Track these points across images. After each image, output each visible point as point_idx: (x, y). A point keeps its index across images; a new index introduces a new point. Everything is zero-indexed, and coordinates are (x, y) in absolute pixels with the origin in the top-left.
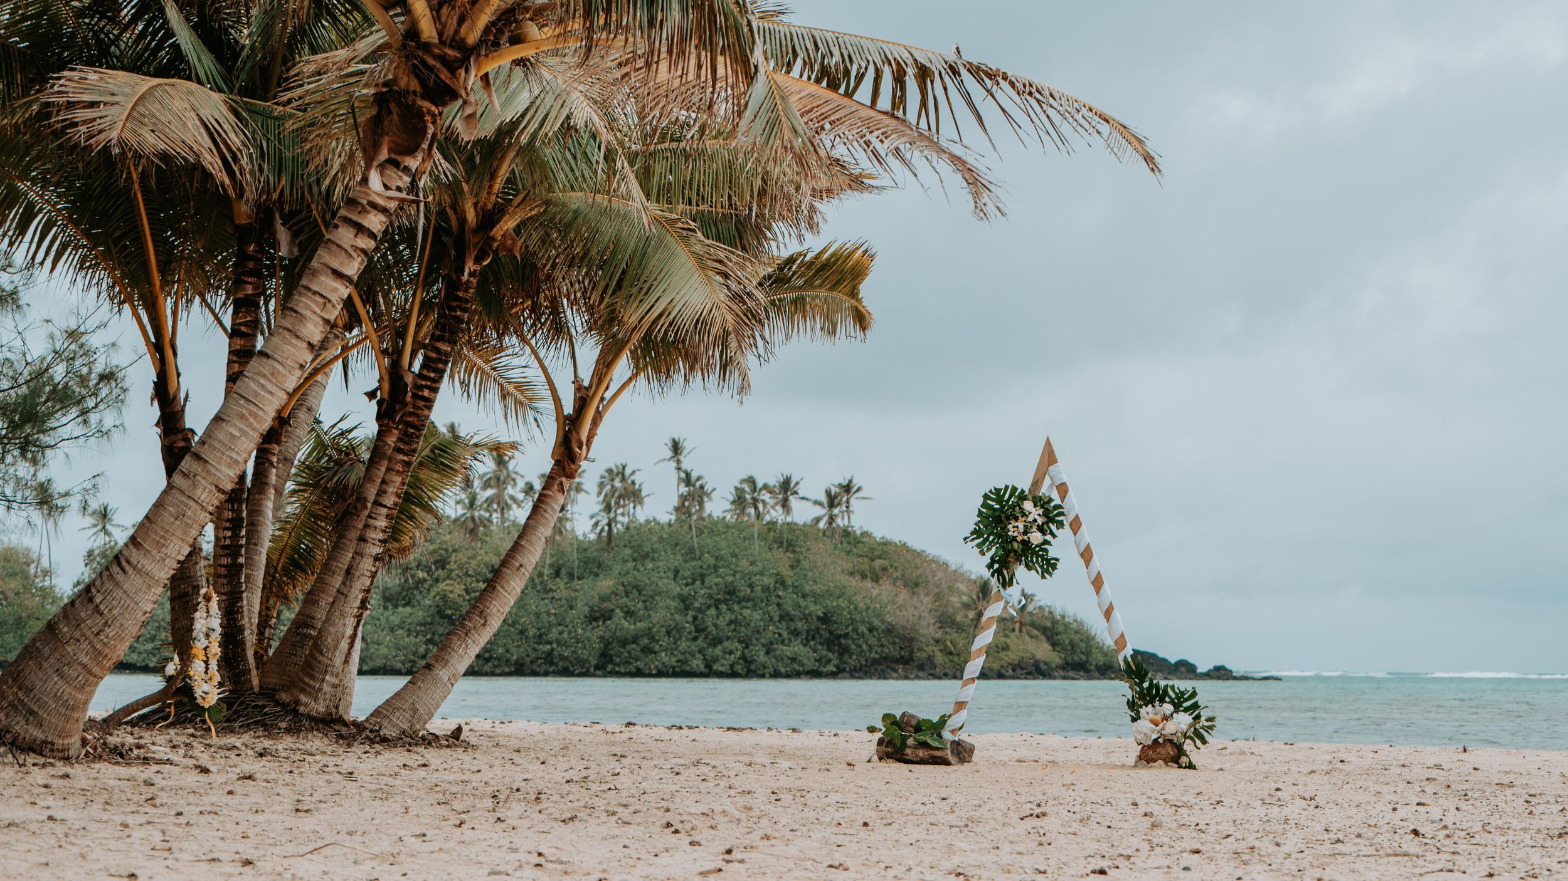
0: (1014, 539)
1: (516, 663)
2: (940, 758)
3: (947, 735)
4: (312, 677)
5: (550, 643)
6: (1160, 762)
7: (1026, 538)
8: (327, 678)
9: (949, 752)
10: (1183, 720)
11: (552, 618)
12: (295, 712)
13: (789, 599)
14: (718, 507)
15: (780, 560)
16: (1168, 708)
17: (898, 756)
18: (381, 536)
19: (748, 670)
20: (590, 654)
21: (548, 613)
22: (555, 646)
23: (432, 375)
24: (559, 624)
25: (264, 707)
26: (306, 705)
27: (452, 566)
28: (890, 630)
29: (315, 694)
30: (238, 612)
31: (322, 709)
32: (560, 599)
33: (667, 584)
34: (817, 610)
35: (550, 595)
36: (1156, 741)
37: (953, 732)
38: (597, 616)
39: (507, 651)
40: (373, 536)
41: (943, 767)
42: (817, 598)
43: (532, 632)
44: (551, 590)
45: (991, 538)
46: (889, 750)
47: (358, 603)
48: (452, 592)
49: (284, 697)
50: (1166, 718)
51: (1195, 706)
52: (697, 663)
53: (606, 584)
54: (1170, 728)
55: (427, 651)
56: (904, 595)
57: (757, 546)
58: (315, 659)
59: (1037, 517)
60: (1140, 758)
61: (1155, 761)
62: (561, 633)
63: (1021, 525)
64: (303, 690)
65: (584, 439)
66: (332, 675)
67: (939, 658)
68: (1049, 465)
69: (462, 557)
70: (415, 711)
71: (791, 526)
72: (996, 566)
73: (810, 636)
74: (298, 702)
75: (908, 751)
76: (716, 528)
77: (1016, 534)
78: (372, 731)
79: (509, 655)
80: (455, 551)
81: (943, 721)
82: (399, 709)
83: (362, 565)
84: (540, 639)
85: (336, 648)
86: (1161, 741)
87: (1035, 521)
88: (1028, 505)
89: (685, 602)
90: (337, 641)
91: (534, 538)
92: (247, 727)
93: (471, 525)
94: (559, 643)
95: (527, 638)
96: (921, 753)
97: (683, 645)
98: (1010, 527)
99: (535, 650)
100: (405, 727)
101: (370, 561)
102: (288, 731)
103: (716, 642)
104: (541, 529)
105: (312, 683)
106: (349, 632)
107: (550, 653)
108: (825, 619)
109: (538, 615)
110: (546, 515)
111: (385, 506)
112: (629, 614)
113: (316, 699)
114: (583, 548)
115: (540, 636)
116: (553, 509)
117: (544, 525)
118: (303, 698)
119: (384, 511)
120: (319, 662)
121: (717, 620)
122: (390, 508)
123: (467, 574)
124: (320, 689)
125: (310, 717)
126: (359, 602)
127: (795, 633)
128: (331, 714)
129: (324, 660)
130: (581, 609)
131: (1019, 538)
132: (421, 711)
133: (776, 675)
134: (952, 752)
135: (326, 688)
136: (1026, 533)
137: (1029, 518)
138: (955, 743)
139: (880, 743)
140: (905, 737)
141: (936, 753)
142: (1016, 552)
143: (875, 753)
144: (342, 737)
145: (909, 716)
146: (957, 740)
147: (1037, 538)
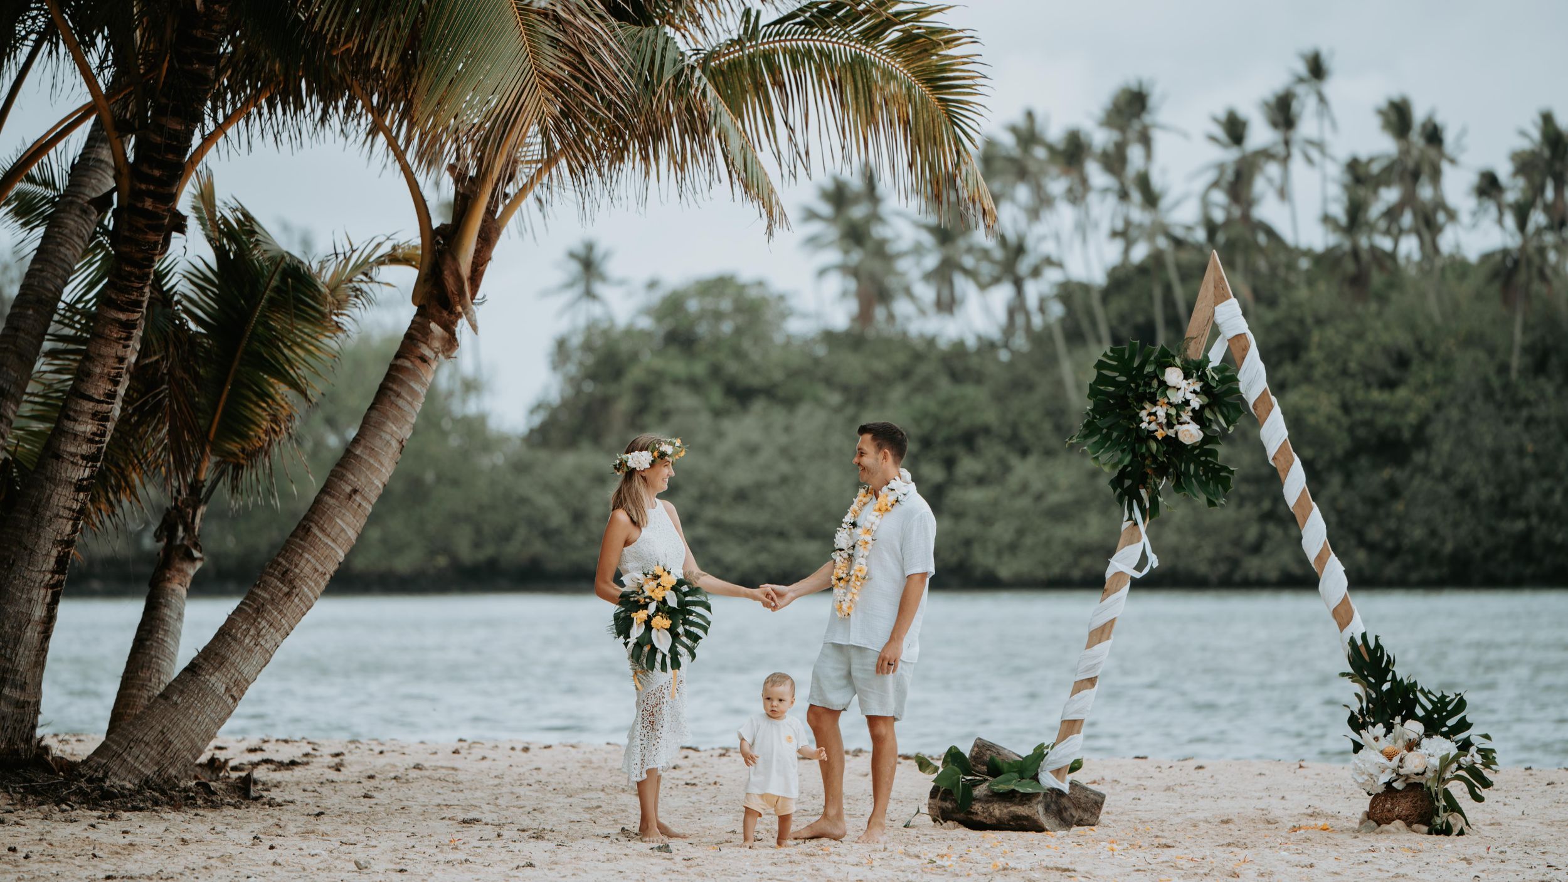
0: (1151, 435)
1: (1454, 557)
2: (1027, 818)
3: (1048, 780)
5: (1525, 514)
6: (1398, 823)
7: (1171, 433)
9: (1040, 809)
10: (1439, 748)
11: (1528, 463)
16: (1414, 728)
17: (961, 816)
18: (85, 449)
21: (1521, 452)
22: (1535, 520)
23: (157, 173)
24: (1545, 474)
27: (1315, 354)
32: (1546, 421)
35: (1525, 413)
36: (1388, 785)
37: (1057, 772)
39: (1433, 533)
40: (72, 449)
41: (1031, 835)
43: (1485, 492)
44: (1526, 403)
45: (1115, 435)
46: (948, 805)
50: (1412, 745)
51: (1464, 725)
54: (1414, 763)
59: (1189, 396)
60: (1369, 816)
61: (1389, 821)
62: (1549, 493)
63: (1161, 412)
65: (465, 269)
66: (14, 685)
68: (1216, 304)
69: (1333, 335)
70: (167, 744)
72: (1128, 483)
75: (977, 807)
77: (1153, 427)
78: (90, 780)
79: (1434, 544)
80: (1319, 322)
81: (1039, 754)
82: (138, 742)
84: (1503, 506)
85: (17, 640)
86: (1399, 785)
87: (1187, 403)
88: (1173, 376)
90: (20, 628)
91: (378, 443)
93: (1350, 267)
94: (1543, 515)
95: (1475, 506)
96: (998, 810)
98: (1143, 414)
99: (1492, 531)
100: (147, 772)
101: (69, 492)
104: (391, 427)
106: (39, 612)
107: (1526, 537)
109: (1497, 456)
110: (400, 402)
111: (90, 399)
115: (1504, 501)
116: (414, 393)
117: (396, 420)
119: (88, 406)
122: (99, 402)
123: (1344, 372)
126: (52, 561)
128: (11, 751)
131: (1160, 434)
132: (177, 743)
134: (1047, 809)
136: (1170, 425)
137: (1176, 398)
138: (1060, 793)
139: (934, 794)
140: (975, 784)
141: (1022, 810)
142: (1154, 457)
143: (925, 809)
144: (35, 792)
145: (982, 746)
146: (1065, 788)
147: (1190, 433)
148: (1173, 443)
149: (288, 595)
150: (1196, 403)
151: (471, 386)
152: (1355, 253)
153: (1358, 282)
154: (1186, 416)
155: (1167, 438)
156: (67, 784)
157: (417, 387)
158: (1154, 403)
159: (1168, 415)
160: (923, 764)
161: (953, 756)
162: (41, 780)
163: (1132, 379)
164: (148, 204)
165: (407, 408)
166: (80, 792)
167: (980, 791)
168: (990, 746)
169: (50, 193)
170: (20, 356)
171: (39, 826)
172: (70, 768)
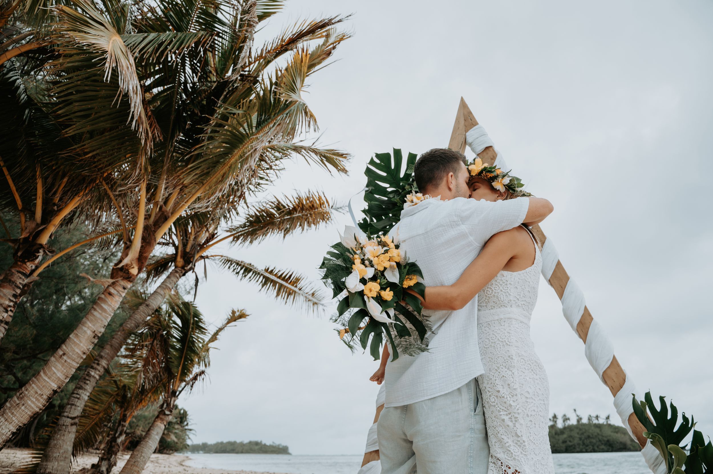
13: (600, 437)
14: (585, 421)
15: (597, 430)
19: (594, 451)
20: (563, 449)
28: (621, 443)
33: (578, 436)
34: (606, 439)
38: (564, 442)
42: (606, 437)
52: (584, 450)
53: (565, 436)
56: (623, 436)
57: (593, 428)
67: (632, 448)
68: (466, 131)
71: (599, 424)
73: (605, 444)
76: (584, 425)
89: (580, 439)
97: (581, 447)
103: (587, 446)
108: (608, 441)
112: (570, 441)
114: (560, 429)
121: (587, 442)
127: (602, 444)
130: (561, 441)
133: (599, 452)
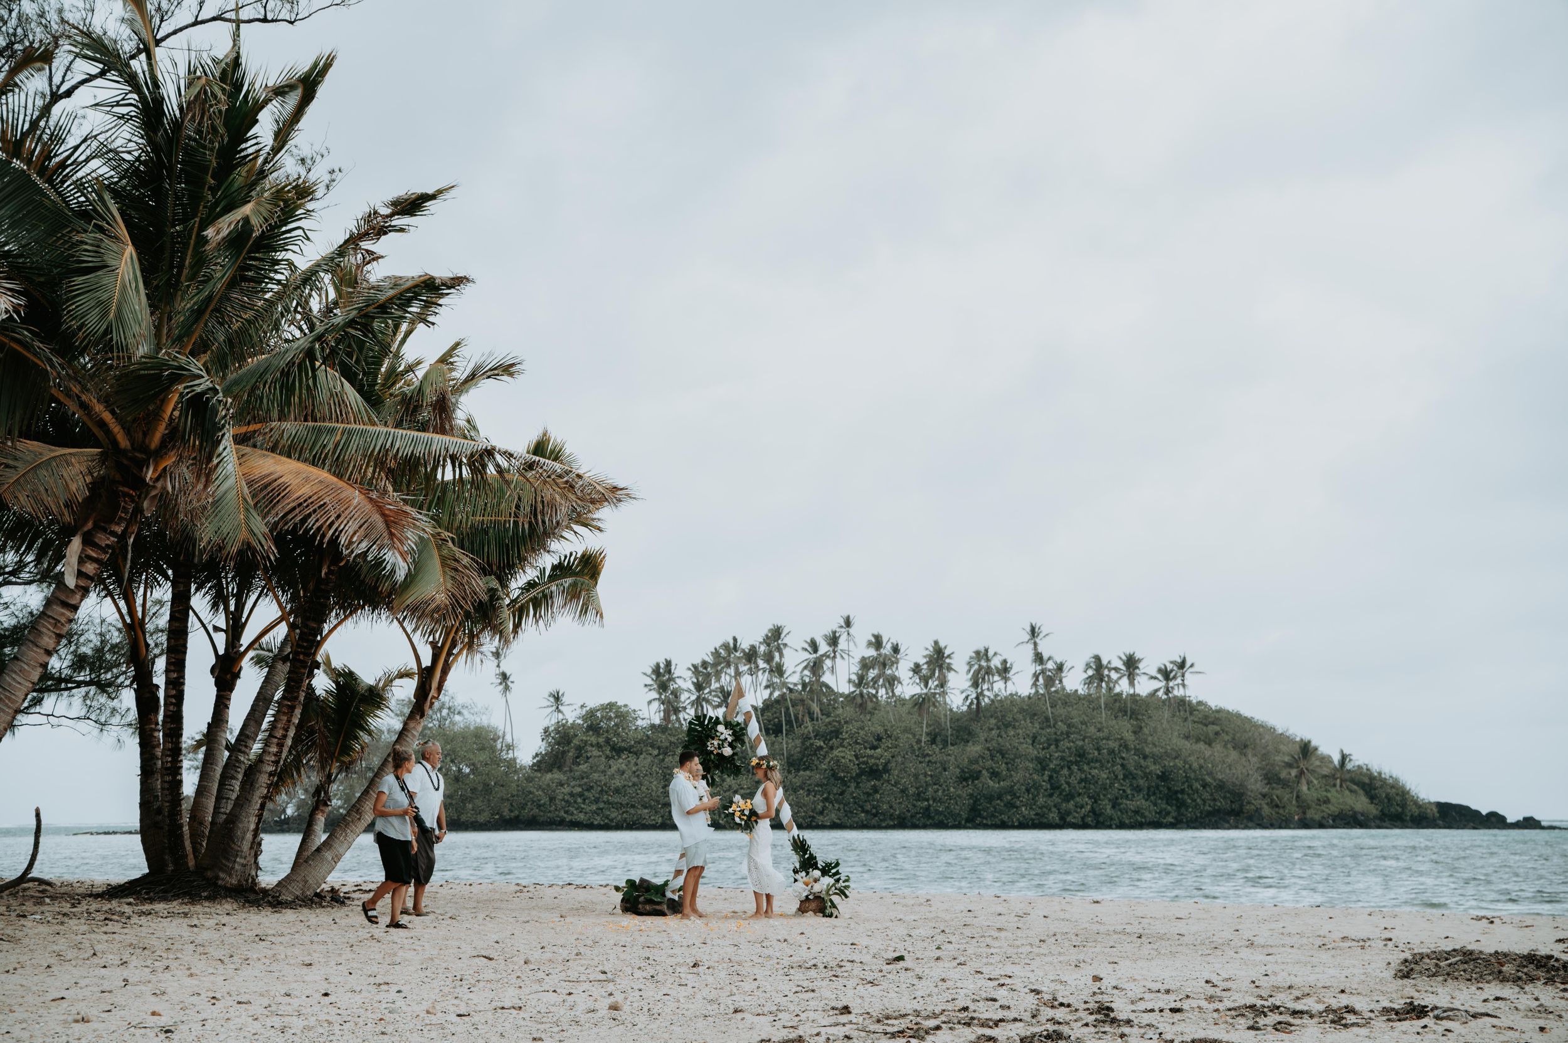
0: (712, 752)
1: (899, 817)
2: (660, 910)
3: (669, 895)
4: (228, 860)
5: (927, 800)
6: (811, 912)
7: (720, 751)
8: (238, 860)
9: (665, 907)
10: (827, 881)
11: (929, 778)
12: (215, 884)
13: (1132, 760)
14: (1074, 682)
15: (1124, 728)
16: (817, 873)
17: (633, 909)
18: (273, 758)
19: (1099, 822)
20: (961, 808)
21: (926, 775)
22: (931, 802)
23: (305, 644)
24: (935, 784)
25: (195, 881)
26: (223, 879)
27: (845, 735)
29: (229, 872)
30: (177, 814)
31: (234, 882)
32: (936, 763)
33: (1027, 748)
34: (1156, 769)
35: (927, 759)
36: (807, 896)
37: (673, 892)
38: (968, 776)
39: (891, 807)
41: (661, 917)
42: (1156, 759)
43: (912, 791)
44: (928, 755)
46: (628, 905)
47: (258, 806)
48: (843, 757)
49: (209, 874)
50: (816, 881)
51: (837, 873)
52: (1054, 816)
53: (974, 749)
54: (817, 888)
55: (824, 808)
56: (1234, 755)
57: (1104, 716)
58: (230, 846)
59: (727, 736)
60: (799, 909)
61: (807, 912)
62: (936, 791)
63: (716, 743)
64: (221, 869)
65: (436, 685)
66: (241, 857)
69: (852, 728)
70: (306, 882)
71: (1134, 697)
73: (1150, 793)
74: (217, 878)
75: (640, 906)
76: (1071, 699)
77: (713, 749)
78: (273, 897)
79: (892, 811)
81: (666, 883)
82: (294, 880)
83: (260, 779)
84: (919, 796)
85: (243, 838)
86: (811, 897)
87: (726, 739)
88: (721, 728)
89: (1042, 764)
90: (245, 833)
92: (176, 897)
93: (859, 701)
94: (934, 800)
95: (907, 796)
96: (648, 907)
97: (1041, 800)
98: (709, 743)
99: (914, 806)
100: (297, 893)
102: (207, 898)
103: (1069, 797)
105: (227, 863)
106: (252, 826)
107: (928, 809)
108: (1164, 777)
109: (916, 776)
111: (276, 737)
112: (994, 774)
113: (230, 875)
114: (956, 718)
115: (919, 794)
118: (222, 875)
119: (275, 741)
120: (232, 849)
121: (1070, 778)
122: (279, 739)
123: (856, 743)
124: (233, 868)
125: (226, 889)
127: (1138, 789)
128: (242, 885)
129: (236, 848)
130: (954, 771)
131: (715, 753)
132: (310, 881)
133: (1122, 826)
134: (668, 906)
135: (237, 867)
136: (720, 748)
137: (722, 737)
138: (674, 900)
139: (622, 900)
140: (639, 896)
141: (658, 907)
142: (713, 762)
143: (618, 907)
144: (249, 902)
145: (642, 880)
146: (676, 898)
147: (727, 751)
148: (721, 755)
149: (359, 819)
150: (730, 739)
151: (509, 747)
152: (861, 694)
153: (862, 706)
154: (726, 745)
155: (718, 754)
156: (263, 899)
157: (415, 733)
158: (713, 739)
159: (719, 744)
160: (617, 889)
161: (631, 883)
162: (252, 897)
163: (704, 729)
164: (301, 657)
165: (410, 741)
166: (269, 902)
167: (642, 899)
168: (646, 881)
169: (271, 654)
170: (256, 721)
171: (244, 916)
172: (265, 891)
